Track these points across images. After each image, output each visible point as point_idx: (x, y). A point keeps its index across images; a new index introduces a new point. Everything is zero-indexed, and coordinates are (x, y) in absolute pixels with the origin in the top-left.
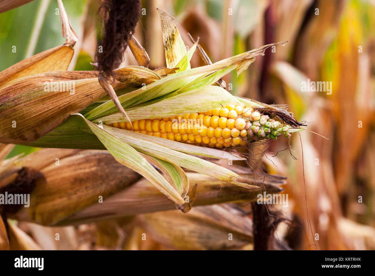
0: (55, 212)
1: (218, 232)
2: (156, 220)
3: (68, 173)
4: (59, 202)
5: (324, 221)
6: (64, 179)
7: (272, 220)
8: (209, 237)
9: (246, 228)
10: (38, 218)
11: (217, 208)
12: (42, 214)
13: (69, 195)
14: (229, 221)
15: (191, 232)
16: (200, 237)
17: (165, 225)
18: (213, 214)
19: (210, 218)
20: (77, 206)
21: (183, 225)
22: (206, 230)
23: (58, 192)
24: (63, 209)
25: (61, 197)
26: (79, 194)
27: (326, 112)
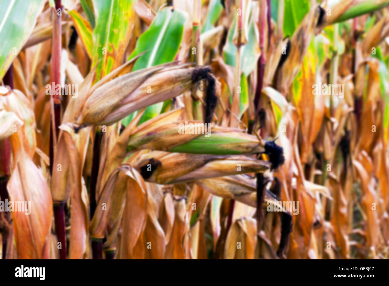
0: (167, 178)
1: (239, 186)
2: (208, 181)
3: (173, 161)
4: (169, 174)
5: (294, 181)
6: (171, 163)
7: (265, 181)
8: (235, 189)
9: (253, 185)
10: (159, 181)
11: (240, 176)
12: (161, 179)
13: (173, 171)
14: (245, 181)
15: (226, 187)
16: (230, 189)
17: (213, 183)
18: (237, 178)
19: (235, 180)
20: (177, 176)
21: (222, 183)
22: (233, 186)
23: (168, 169)
24: (171, 177)
25: (169, 171)
26: (178, 170)
27: (295, 113)
